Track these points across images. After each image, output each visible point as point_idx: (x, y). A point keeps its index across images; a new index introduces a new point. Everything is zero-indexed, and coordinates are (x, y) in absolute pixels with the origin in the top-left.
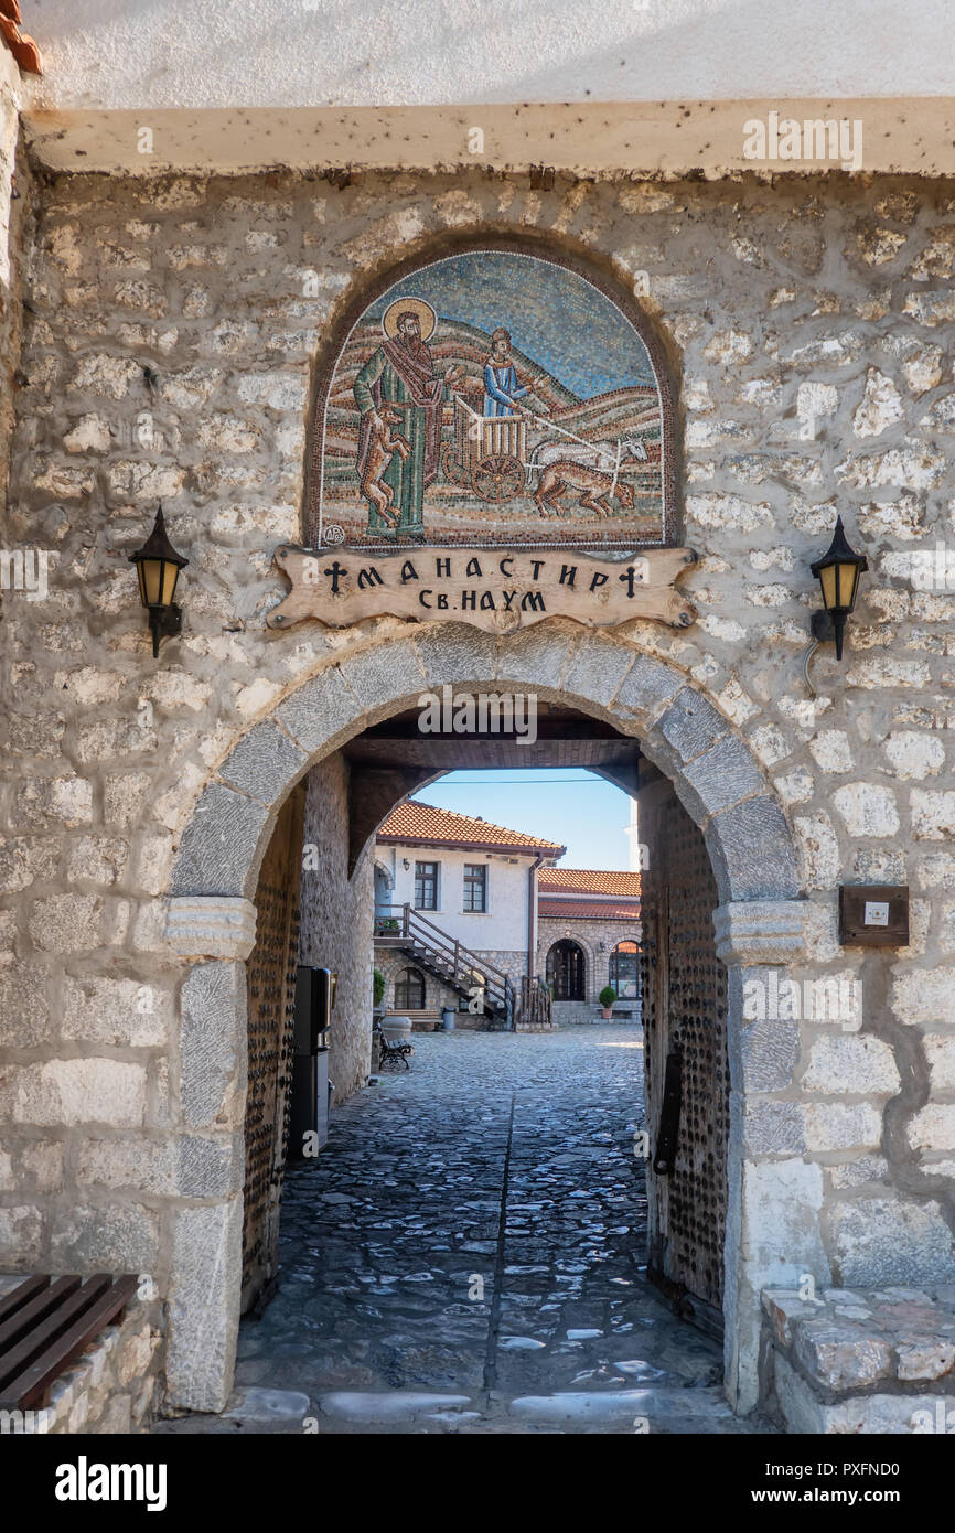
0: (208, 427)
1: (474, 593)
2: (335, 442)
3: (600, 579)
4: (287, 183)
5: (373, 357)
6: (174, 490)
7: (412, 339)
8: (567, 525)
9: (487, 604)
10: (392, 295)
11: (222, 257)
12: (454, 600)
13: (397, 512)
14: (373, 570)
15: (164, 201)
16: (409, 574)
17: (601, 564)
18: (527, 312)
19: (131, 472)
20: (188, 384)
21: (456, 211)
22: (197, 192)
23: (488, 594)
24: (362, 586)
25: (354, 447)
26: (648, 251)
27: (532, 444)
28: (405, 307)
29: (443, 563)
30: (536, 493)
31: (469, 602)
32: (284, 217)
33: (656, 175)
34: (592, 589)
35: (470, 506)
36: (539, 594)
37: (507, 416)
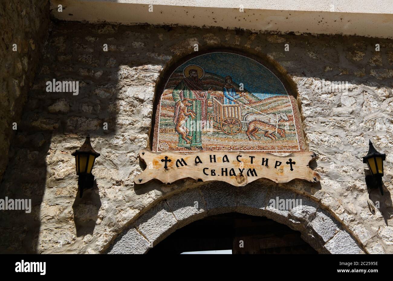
0: (113, 105)
1: (226, 169)
2: (164, 112)
3: (278, 164)
4: (149, 28)
5: (180, 83)
6: (95, 128)
7: (195, 78)
8: (261, 143)
9: (232, 173)
10: (187, 64)
11: (122, 49)
12: (218, 172)
13: (190, 138)
14: (182, 159)
15: (101, 31)
16: (198, 161)
17: (278, 158)
18: (238, 71)
19: (77, 120)
20: (105, 89)
21: (210, 39)
22: (114, 29)
23: (233, 169)
24: (177, 166)
25: (173, 114)
26: (279, 54)
27: (244, 114)
28: (192, 68)
29: (213, 157)
30: (246, 132)
31: (224, 173)
32: (147, 38)
33: (279, 33)
34: (276, 167)
35: (221, 136)
36: (254, 169)
37: (233, 104)
